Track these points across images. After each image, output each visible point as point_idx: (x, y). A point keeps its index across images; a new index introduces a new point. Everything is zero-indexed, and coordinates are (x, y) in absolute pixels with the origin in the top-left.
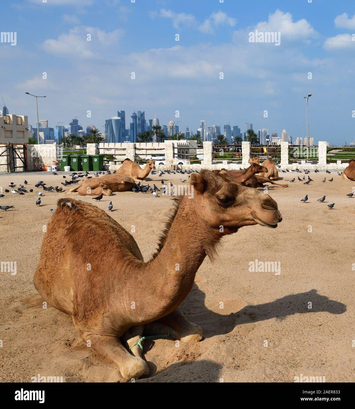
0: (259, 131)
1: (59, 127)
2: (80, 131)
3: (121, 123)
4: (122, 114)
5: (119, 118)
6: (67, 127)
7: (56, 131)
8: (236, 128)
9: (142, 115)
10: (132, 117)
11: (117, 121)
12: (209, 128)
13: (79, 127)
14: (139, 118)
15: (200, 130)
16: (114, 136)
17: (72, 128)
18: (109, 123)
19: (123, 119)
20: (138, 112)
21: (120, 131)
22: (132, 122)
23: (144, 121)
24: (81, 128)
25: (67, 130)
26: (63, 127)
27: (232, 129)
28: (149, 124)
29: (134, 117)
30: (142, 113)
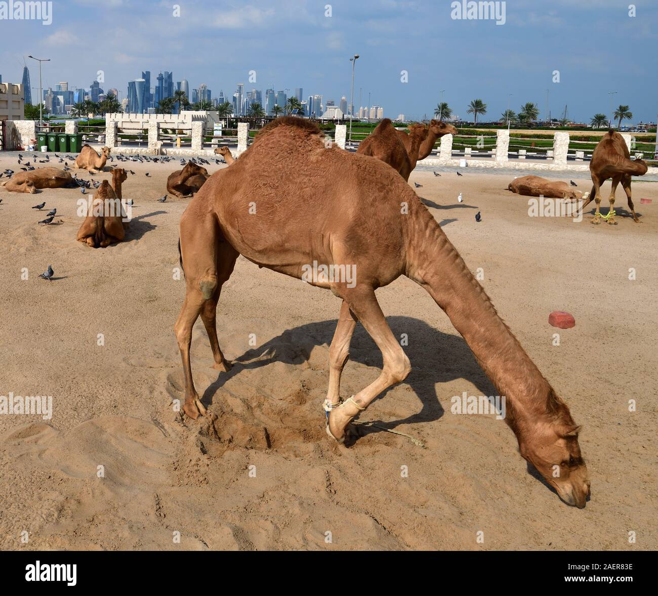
0: (311, 98)
1: (79, 90)
2: (101, 95)
3: (145, 86)
4: (146, 76)
5: (144, 80)
6: (88, 90)
7: (76, 95)
8: (281, 93)
9: (170, 76)
10: (158, 78)
11: (141, 83)
12: (247, 93)
13: (99, 91)
14: (166, 80)
15: (236, 95)
16: (137, 101)
17: (92, 92)
18: (132, 85)
19: (148, 81)
20: (165, 72)
21: (144, 96)
22: (157, 85)
23: (171, 84)
24: (102, 92)
25: (87, 94)
26: (84, 90)
27: (276, 95)
28: (177, 88)
29: (160, 79)
30: (169, 73)
